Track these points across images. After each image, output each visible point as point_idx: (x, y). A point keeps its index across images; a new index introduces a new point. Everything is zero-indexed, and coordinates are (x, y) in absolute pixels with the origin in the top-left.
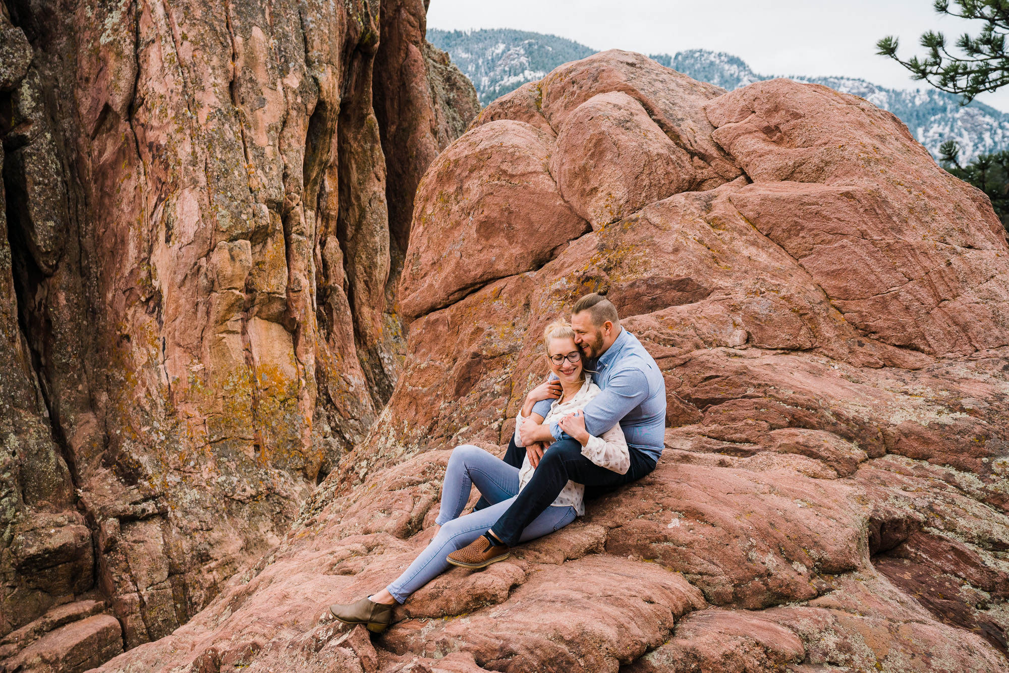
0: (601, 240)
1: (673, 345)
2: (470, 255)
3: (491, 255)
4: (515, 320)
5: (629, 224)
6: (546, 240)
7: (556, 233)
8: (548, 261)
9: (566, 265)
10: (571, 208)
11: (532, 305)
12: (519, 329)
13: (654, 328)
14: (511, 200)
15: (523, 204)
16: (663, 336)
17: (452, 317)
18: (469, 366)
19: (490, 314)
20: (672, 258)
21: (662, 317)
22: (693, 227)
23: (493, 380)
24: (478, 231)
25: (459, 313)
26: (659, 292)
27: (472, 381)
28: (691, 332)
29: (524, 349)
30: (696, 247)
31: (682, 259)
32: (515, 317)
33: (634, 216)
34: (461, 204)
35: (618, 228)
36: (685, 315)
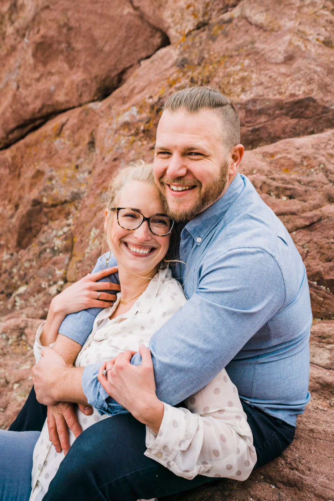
0: (181, 53)
1: (291, 197)
2: (27, 86)
3: (49, 84)
4: (79, 162)
5: (220, 28)
6: (111, 61)
7: (125, 51)
8: (115, 88)
9: (137, 90)
10: (142, 17)
11: (97, 144)
12: (83, 172)
13: (260, 171)
14: (70, 14)
15: (85, 16)
16: (275, 184)
17: (14, 158)
18: (29, 215)
19: (51, 154)
20: (283, 69)
21: (272, 155)
22: (314, 22)
23: (54, 233)
24: (34, 55)
25: (19, 154)
26: (263, 119)
27: (34, 232)
28: (319, 177)
29: (88, 197)
30: (320, 51)
31: (299, 70)
32: (78, 158)
33: (226, 16)
34: (16, 24)
35: (204, 35)
36: (309, 151)
